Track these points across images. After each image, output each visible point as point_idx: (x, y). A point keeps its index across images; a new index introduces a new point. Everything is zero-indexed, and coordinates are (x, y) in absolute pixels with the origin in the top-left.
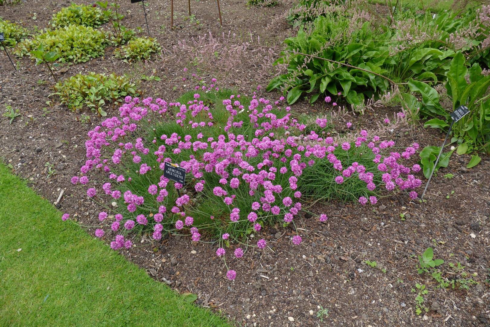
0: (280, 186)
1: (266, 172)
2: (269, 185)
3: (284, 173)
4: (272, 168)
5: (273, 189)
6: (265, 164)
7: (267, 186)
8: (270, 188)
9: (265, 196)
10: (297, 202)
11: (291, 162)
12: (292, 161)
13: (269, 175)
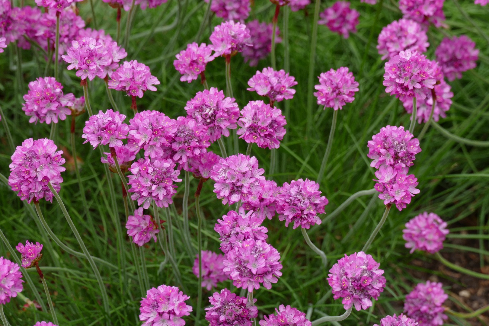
0: (312, 187)
1: (229, 103)
2: (246, 182)
3: (337, 106)
4: (269, 73)
5: (272, 205)
6: (222, 49)
7: (236, 188)
8: (253, 199)
9: (224, 244)
10: (427, 277)
11: (384, 35)
12: (394, 26)
13: (247, 120)
